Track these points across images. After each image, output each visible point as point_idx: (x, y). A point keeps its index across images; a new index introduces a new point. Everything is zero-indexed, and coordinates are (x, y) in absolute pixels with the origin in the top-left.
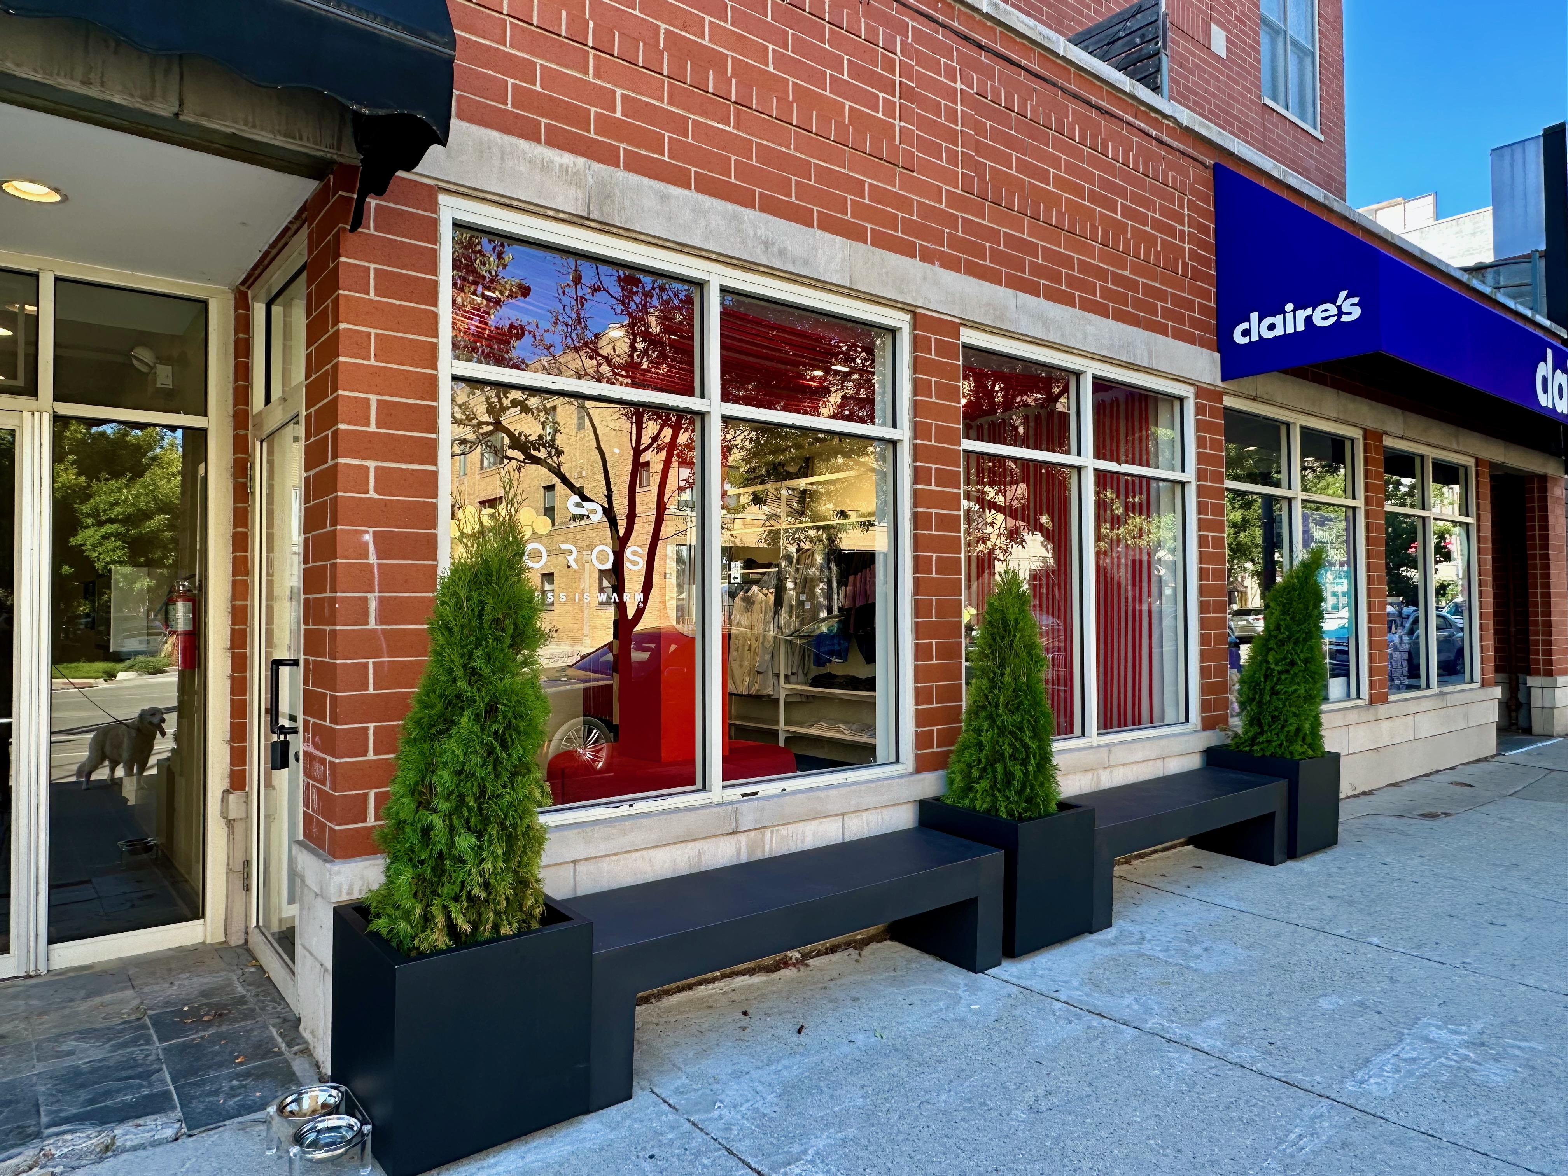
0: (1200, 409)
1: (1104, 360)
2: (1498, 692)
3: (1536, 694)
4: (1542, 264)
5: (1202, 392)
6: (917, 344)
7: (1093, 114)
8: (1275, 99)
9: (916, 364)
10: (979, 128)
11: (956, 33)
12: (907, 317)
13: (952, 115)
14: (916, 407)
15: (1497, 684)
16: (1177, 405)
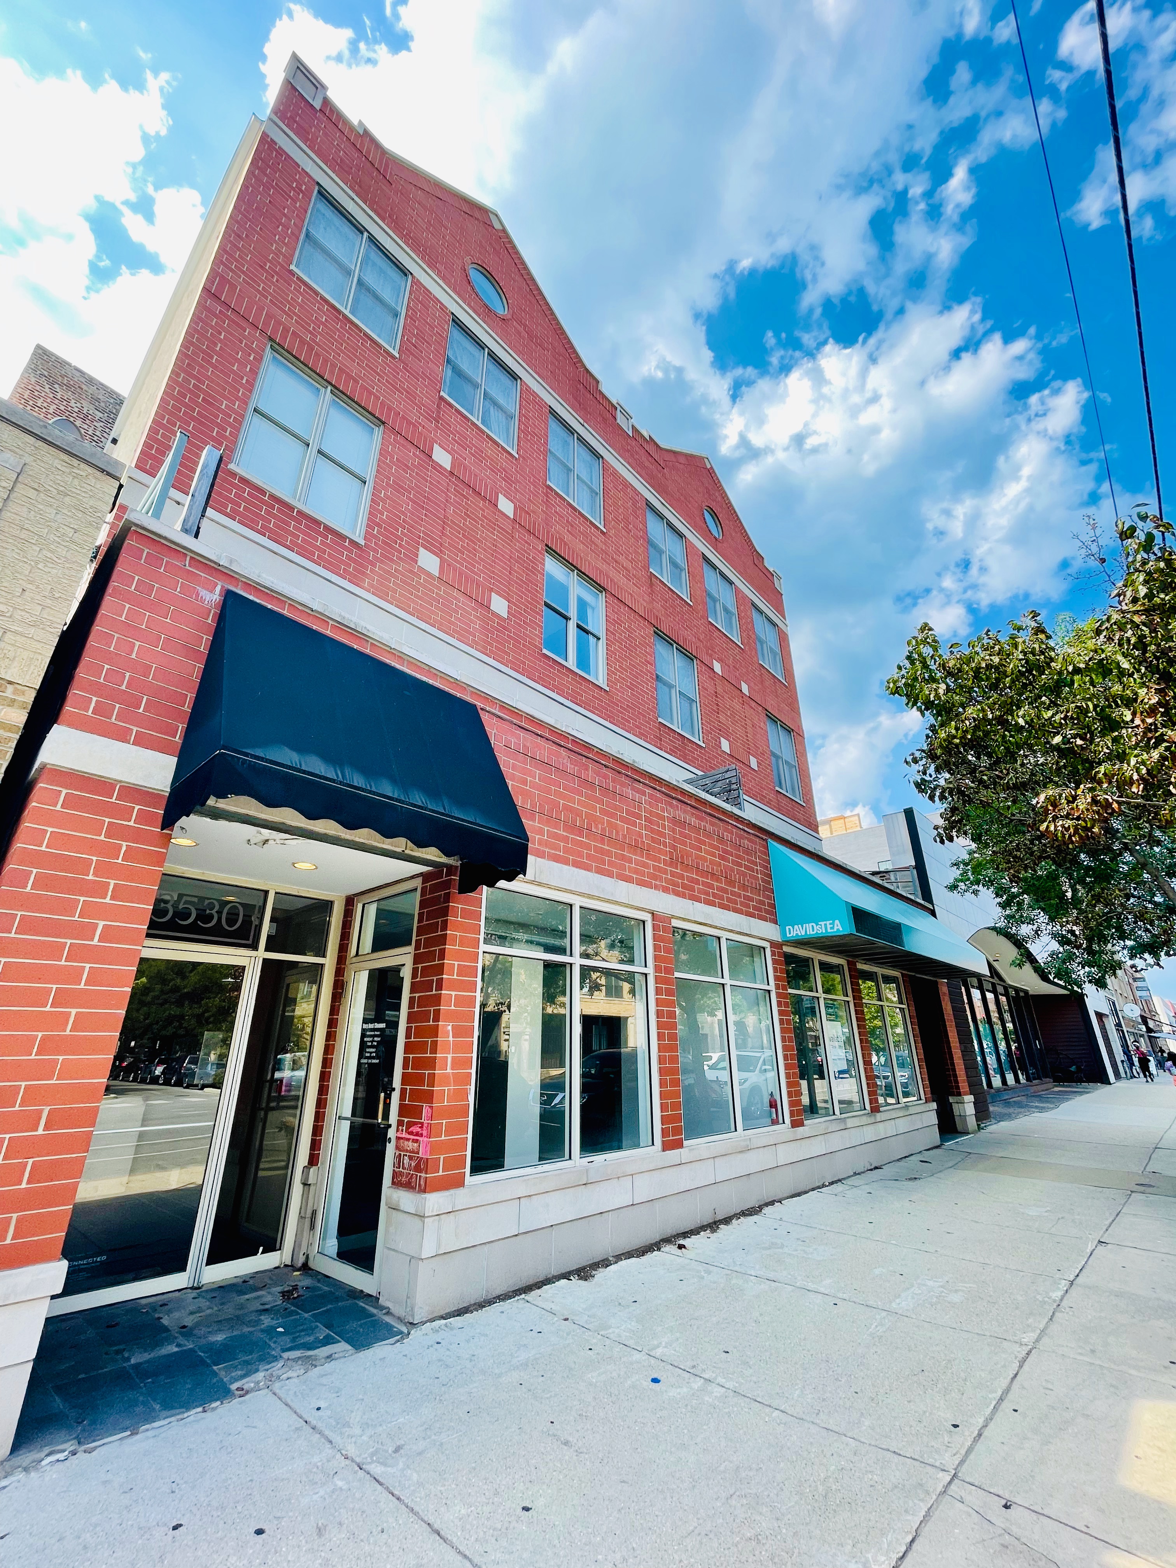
0: (773, 953)
1: (731, 931)
2: (934, 1105)
3: (955, 1107)
4: (915, 872)
5: (773, 944)
6: (655, 928)
7: (717, 821)
8: (781, 788)
9: (655, 938)
10: (674, 831)
11: (663, 793)
12: (650, 915)
13: (664, 827)
14: (656, 958)
15: (933, 1101)
16: (762, 950)
